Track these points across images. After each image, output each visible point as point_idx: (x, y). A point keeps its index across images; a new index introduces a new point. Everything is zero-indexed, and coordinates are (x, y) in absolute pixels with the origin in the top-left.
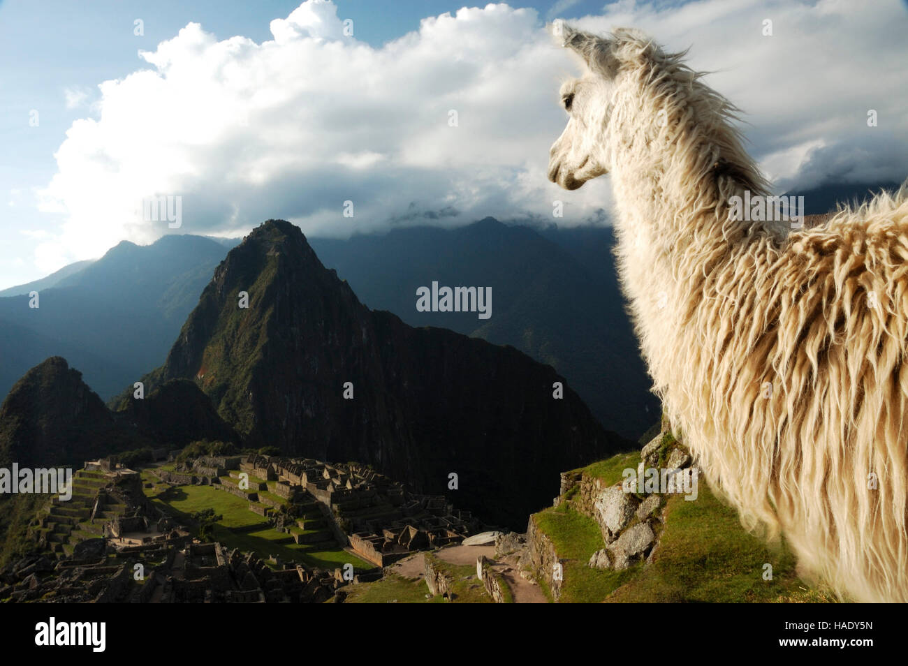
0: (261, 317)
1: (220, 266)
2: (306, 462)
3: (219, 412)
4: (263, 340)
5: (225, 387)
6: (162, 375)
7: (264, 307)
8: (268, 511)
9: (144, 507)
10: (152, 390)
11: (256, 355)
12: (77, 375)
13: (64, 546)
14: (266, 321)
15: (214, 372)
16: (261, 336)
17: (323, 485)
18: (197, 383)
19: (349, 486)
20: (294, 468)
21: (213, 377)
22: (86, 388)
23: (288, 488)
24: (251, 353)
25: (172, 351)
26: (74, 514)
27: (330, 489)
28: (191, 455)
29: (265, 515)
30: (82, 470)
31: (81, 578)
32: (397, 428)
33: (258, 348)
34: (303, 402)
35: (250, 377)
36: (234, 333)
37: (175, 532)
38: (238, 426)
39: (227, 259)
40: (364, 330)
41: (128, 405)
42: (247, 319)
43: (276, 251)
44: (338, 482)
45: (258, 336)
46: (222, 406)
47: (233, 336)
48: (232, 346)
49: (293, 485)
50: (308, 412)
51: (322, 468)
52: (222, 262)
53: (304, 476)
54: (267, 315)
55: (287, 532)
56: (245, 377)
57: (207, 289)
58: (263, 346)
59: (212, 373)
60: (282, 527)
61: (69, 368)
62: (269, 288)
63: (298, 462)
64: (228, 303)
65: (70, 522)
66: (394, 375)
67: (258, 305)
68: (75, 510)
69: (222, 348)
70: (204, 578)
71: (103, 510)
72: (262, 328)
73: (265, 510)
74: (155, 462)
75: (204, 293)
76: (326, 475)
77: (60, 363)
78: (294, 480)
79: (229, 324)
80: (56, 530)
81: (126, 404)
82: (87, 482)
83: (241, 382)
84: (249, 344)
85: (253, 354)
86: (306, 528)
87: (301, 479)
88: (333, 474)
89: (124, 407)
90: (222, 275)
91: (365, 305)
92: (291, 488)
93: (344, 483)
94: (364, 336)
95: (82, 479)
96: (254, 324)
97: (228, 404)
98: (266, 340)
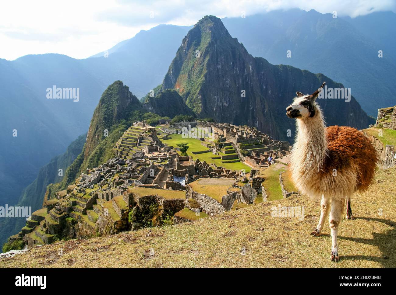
0: (204, 61)
1: (184, 39)
2: (226, 125)
3: (187, 104)
4: (205, 71)
5: (188, 93)
6: (162, 88)
7: (205, 57)
8: (209, 145)
9: (157, 142)
10: (158, 94)
11: (202, 78)
12: (127, 88)
13: (127, 157)
14: (206, 63)
15: (184, 86)
16: (204, 69)
17: (233, 135)
18: (177, 91)
19: (245, 136)
20: (220, 127)
21: (183, 89)
22: (131, 93)
23: (218, 135)
24: (200, 77)
25: (165, 77)
26: (130, 144)
27: (237, 136)
28: (176, 121)
29: (208, 147)
30: (132, 127)
31: (136, 167)
32: (266, 112)
33: (202, 75)
34: (223, 99)
35: (199, 88)
36: (192, 69)
37: (171, 152)
38: (195, 110)
39: (188, 35)
40: (251, 67)
41: (148, 101)
42: (197, 63)
43: (210, 30)
44: (240, 134)
45: (202, 69)
46: (188, 101)
47: (191, 70)
48: (191, 75)
49: (220, 134)
50: (225, 104)
51: (233, 127)
52: (186, 37)
53: (225, 130)
54: (207, 60)
55: (217, 154)
56: (198, 88)
57: (179, 49)
58: (205, 74)
59: (183, 87)
60: (215, 152)
61: (124, 85)
62: (206, 48)
63: (222, 125)
64: (188, 55)
65: (128, 147)
66: (264, 87)
67: (202, 56)
68: (130, 143)
69: (187, 76)
70: (185, 170)
71: (141, 142)
72: (204, 66)
73: (208, 145)
74: (160, 124)
75: (178, 51)
76: (235, 130)
77: (120, 83)
78: (220, 132)
79: (190, 65)
80: (124, 150)
81: (147, 100)
82: (134, 131)
83: (196, 91)
84: (199, 74)
85: (200, 78)
86: (226, 152)
87: (223, 132)
88: (237, 130)
89: (147, 101)
90: (186, 43)
91: (251, 54)
92: (219, 136)
93: (243, 134)
94: (251, 69)
95: (132, 130)
96: (200, 65)
97: (191, 100)
98: (206, 71)
